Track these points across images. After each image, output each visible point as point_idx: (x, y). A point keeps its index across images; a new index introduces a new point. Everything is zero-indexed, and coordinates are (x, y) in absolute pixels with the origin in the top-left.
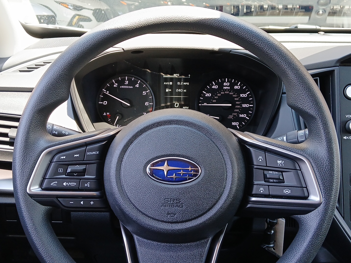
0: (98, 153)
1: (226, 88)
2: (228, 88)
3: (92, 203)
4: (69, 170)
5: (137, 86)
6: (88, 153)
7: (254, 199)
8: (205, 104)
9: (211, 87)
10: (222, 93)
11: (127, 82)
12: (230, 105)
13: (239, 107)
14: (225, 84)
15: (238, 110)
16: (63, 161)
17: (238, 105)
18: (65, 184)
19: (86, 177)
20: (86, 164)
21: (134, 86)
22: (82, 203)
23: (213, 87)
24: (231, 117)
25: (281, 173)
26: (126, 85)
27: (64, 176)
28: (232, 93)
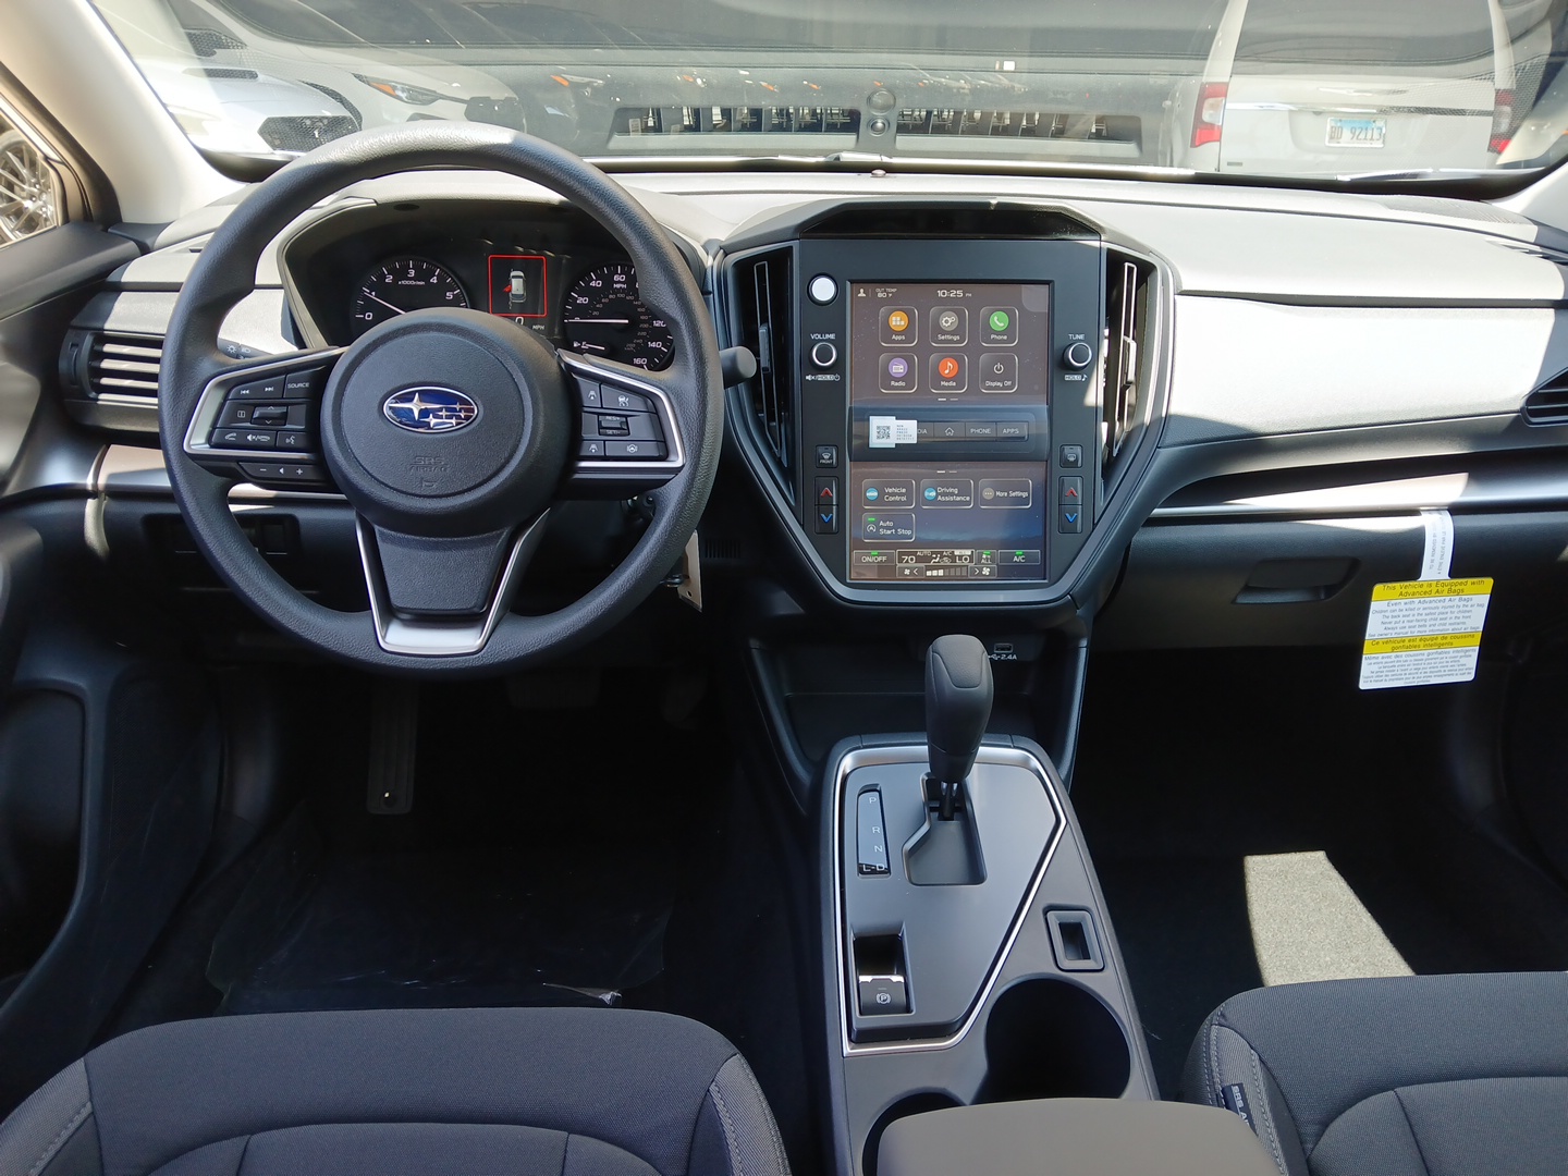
0: (307, 385)
1: (618, 286)
2: (623, 286)
3: (300, 472)
4: (256, 415)
5: (434, 280)
6: (290, 386)
7: (584, 464)
8: (577, 320)
9: (587, 283)
10: (611, 296)
11: (412, 273)
12: (627, 321)
13: (646, 326)
14: (616, 278)
15: (644, 334)
16: (245, 397)
17: (644, 322)
18: (249, 438)
19: (287, 426)
20: (287, 405)
21: (428, 281)
22: (282, 471)
23: (593, 284)
24: (631, 347)
25: (624, 419)
26: (411, 279)
27: (249, 424)
28: (631, 298)
